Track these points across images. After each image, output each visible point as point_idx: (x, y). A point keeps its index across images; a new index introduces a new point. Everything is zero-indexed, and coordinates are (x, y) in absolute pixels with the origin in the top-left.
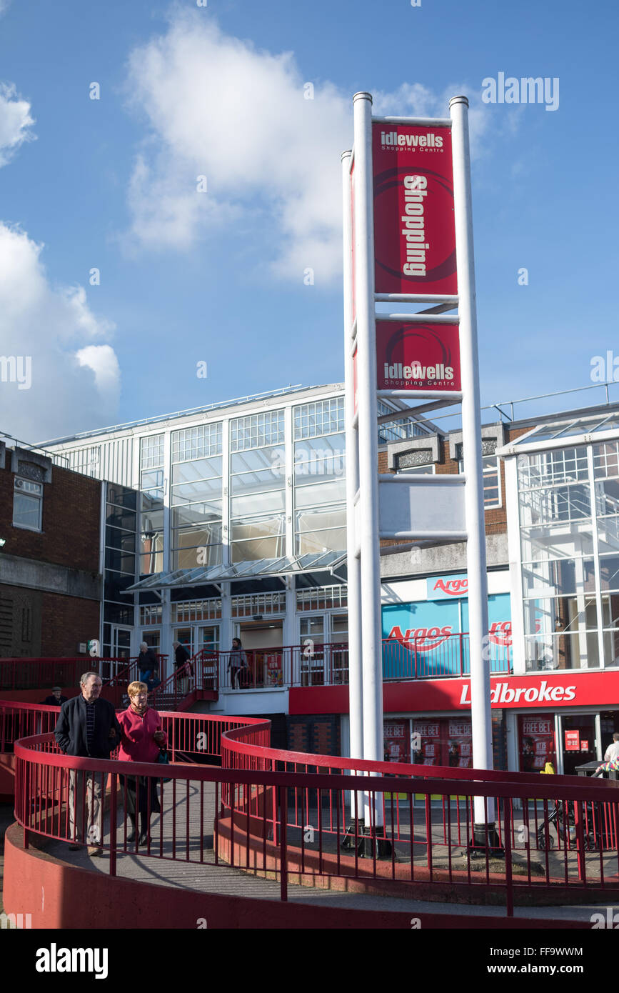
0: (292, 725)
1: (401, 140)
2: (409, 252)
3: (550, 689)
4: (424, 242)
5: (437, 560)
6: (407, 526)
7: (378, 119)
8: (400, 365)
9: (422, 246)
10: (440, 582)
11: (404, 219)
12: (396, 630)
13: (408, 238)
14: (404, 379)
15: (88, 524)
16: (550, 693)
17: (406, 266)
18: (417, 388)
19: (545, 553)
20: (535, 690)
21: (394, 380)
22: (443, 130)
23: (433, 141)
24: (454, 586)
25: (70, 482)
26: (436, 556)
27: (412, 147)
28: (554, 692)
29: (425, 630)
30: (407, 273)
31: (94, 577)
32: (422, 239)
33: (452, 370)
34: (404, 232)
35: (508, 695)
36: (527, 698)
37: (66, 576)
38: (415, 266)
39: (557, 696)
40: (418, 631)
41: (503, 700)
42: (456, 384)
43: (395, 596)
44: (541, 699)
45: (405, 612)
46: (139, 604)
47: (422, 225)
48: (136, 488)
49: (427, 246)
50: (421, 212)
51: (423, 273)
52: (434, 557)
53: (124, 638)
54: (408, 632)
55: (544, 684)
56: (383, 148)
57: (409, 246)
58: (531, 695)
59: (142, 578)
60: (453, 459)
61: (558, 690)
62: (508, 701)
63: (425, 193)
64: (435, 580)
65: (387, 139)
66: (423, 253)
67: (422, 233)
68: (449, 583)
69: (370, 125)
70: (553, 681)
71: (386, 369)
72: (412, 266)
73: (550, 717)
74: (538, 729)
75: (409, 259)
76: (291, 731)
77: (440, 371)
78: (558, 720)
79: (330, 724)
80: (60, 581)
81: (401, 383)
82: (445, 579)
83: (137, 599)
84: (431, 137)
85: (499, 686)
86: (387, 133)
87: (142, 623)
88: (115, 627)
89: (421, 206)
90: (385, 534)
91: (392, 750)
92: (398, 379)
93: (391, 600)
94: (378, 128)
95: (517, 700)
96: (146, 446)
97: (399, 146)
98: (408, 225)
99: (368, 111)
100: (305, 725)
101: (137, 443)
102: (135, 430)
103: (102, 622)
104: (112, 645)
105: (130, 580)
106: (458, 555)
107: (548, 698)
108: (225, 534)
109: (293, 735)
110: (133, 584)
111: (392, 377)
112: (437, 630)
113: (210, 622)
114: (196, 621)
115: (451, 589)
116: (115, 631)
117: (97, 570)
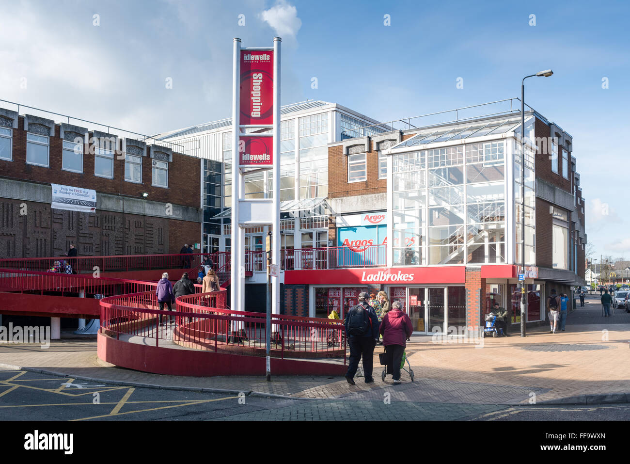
0: (286, 289)
1: (253, 58)
2: (254, 107)
3: (402, 275)
4: (260, 102)
5: (365, 205)
6: (250, 219)
7: (243, 49)
8: (249, 154)
9: (259, 104)
10: (367, 216)
11: (252, 92)
12: (347, 240)
13: (254, 101)
14: (250, 160)
15: (194, 182)
16: (402, 277)
17: (252, 113)
18: (255, 164)
19: (417, 203)
20: (396, 276)
21: (246, 161)
22: (270, 53)
23: (265, 57)
24: (374, 218)
25: (183, 160)
26: (365, 202)
27: (257, 60)
28: (404, 277)
29: (360, 241)
30: (253, 116)
31: (197, 210)
32: (259, 101)
33: (269, 156)
34: (252, 98)
35: (383, 277)
36: (392, 279)
37: (182, 210)
38: (256, 113)
39: (406, 278)
40: (357, 242)
41: (381, 280)
42: (270, 162)
43: (346, 223)
44: (398, 280)
45: (351, 232)
46: (224, 223)
47: (260, 95)
48: (221, 161)
49: (261, 104)
50: (259, 89)
51: (259, 116)
52: (364, 203)
53: (216, 241)
54: (352, 242)
55: (400, 272)
56: (245, 62)
57: (254, 104)
58: (394, 278)
59: (225, 209)
60: (376, 150)
61: (406, 276)
62: (383, 280)
63: (261, 81)
64: (364, 215)
65: (247, 58)
66: (259, 107)
67: (259, 98)
68: (371, 217)
69: (240, 51)
70: (404, 271)
71: (243, 156)
72: (255, 113)
73: (404, 288)
74: (401, 294)
75: (254, 110)
76: (286, 292)
77: (265, 157)
78: (407, 290)
79: (303, 289)
80: (178, 213)
81: (248, 162)
82: (370, 215)
83: (222, 221)
84: (265, 55)
85: (379, 272)
86: (247, 55)
87: (225, 234)
88: (210, 236)
89: (259, 87)
90: (240, 222)
91: (334, 302)
92: (248, 161)
93: (344, 225)
94: (243, 53)
95: (387, 280)
96: (226, 138)
97: (251, 61)
98: (254, 95)
99: (238, 46)
100: (292, 290)
101: (221, 135)
102: (220, 129)
103: (202, 234)
104: (209, 246)
105: (219, 211)
106: (376, 202)
107: (401, 280)
108: (265, 187)
109: (286, 294)
110: (220, 212)
111: (245, 159)
112: (366, 241)
113: (258, 234)
114: (251, 233)
115: (372, 220)
116: (210, 238)
117: (200, 206)
